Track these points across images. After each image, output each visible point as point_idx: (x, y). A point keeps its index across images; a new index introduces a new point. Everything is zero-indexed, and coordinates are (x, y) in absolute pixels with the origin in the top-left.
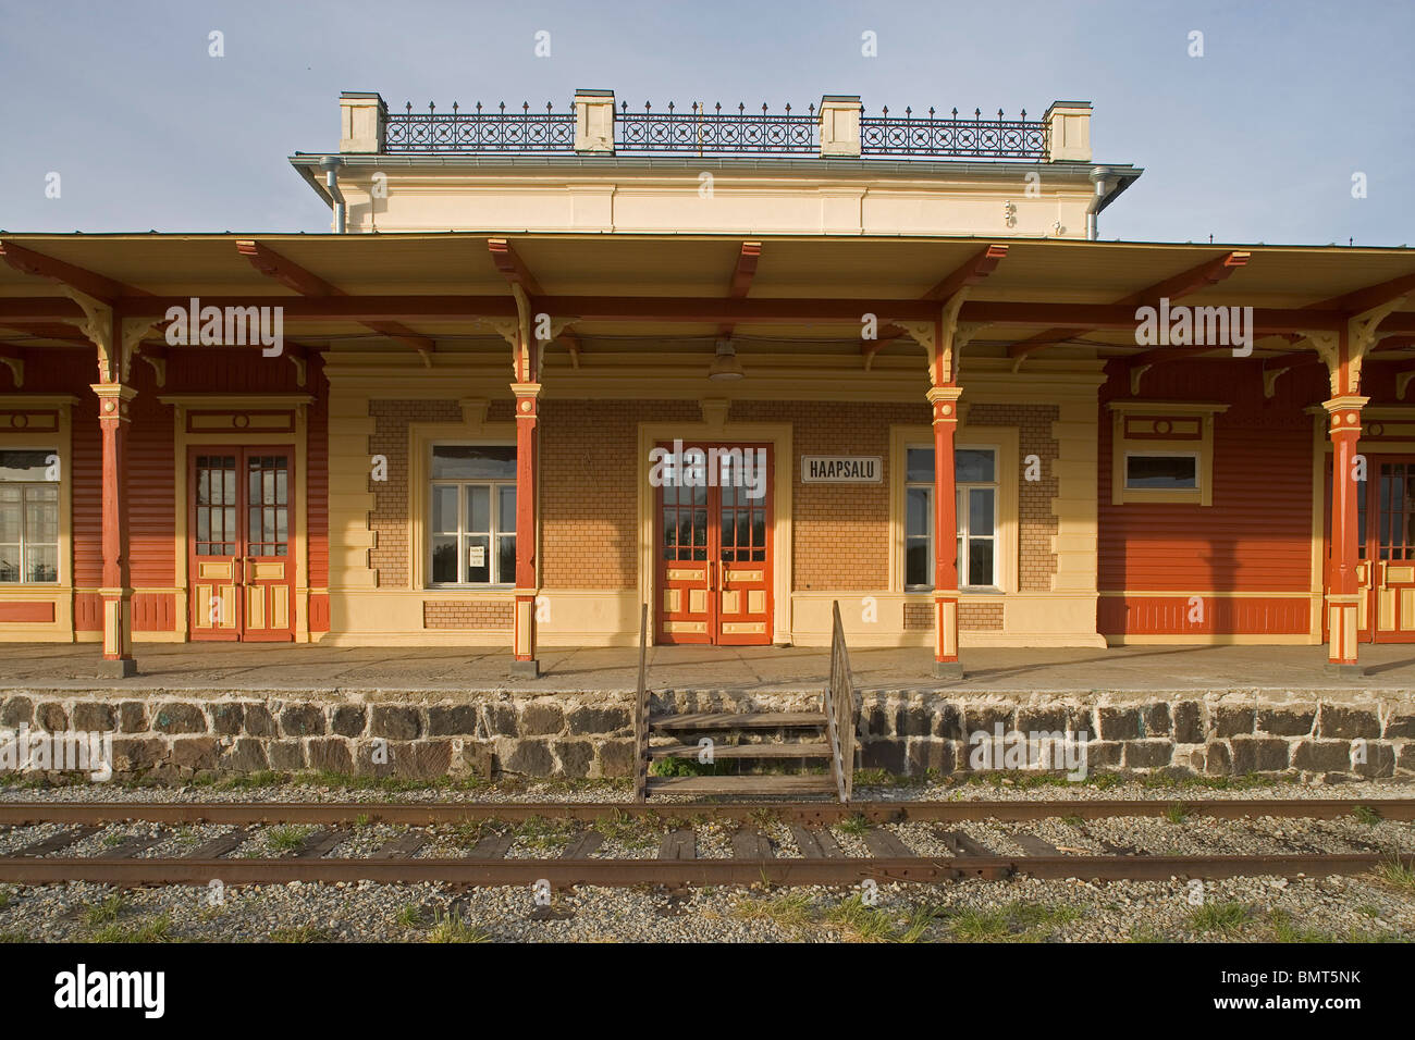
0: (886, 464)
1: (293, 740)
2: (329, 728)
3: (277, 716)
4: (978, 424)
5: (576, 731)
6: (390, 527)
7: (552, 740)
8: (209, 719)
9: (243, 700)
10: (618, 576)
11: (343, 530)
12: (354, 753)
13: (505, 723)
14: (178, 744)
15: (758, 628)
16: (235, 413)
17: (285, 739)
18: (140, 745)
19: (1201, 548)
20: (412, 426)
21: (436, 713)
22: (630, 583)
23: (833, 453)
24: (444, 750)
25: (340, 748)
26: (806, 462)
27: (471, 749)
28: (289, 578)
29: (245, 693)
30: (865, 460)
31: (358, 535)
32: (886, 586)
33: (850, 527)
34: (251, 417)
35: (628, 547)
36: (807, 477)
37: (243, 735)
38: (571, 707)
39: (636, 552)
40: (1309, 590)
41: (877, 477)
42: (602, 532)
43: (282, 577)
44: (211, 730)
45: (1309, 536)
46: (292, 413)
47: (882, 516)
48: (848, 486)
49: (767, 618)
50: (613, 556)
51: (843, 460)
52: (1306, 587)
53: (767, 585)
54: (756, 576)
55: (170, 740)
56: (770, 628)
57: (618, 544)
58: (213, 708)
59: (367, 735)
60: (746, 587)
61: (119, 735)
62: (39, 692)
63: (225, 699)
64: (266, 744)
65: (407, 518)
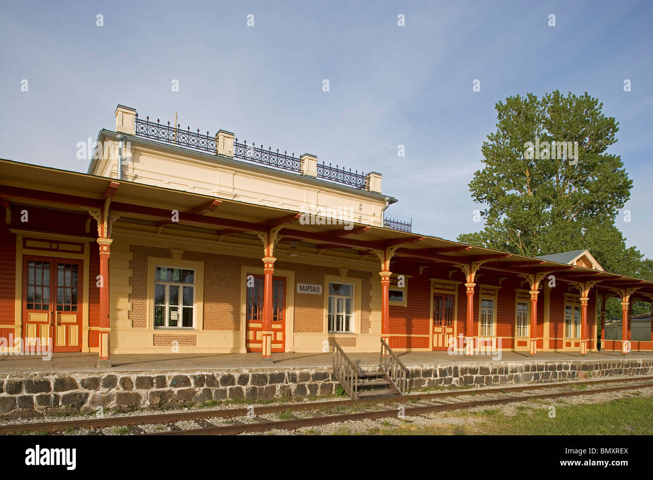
0: (323, 288)
1: (223, 388)
2: (236, 383)
3: (218, 379)
4: (350, 276)
5: (314, 380)
6: (139, 301)
7: (307, 383)
8: (192, 381)
9: (205, 373)
10: (232, 325)
11: (116, 302)
12: (245, 391)
13: (293, 378)
14: (179, 391)
15: (280, 346)
16: (52, 242)
17: (221, 387)
18: (164, 392)
19: (403, 321)
20: (149, 258)
21: (272, 376)
22: (237, 328)
23: (306, 282)
24: (274, 388)
25: (240, 389)
26: (299, 285)
27: (283, 388)
28: (79, 322)
29: (205, 371)
30: (317, 286)
31: (124, 304)
32: (323, 331)
33: (312, 310)
34: (59, 244)
35: (237, 314)
36: (299, 291)
37: (205, 386)
38: (312, 372)
39: (239, 316)
40: (429, 334)
41: (320, 292)
42: (227, 307)
43: (75, 321)
44: (193, 385)
45: (429, 318)
46: (82, 245)
47: (322, 307)
48: (312, 295)
49: (283, 342)
50: (230, 317)
51: (310, 286)
52: (428, 333)
53: (283, 330)
54: (279, 326)
55: (175, 390)
56: (284, 346)
57: (233, 313)
58: (194, 377)
59: (249, 385)
60: (276, 331)
61: (154, 389)
62: (121, 372)
63: (198, 373)
64: (213, 390)
65: (146, 298)
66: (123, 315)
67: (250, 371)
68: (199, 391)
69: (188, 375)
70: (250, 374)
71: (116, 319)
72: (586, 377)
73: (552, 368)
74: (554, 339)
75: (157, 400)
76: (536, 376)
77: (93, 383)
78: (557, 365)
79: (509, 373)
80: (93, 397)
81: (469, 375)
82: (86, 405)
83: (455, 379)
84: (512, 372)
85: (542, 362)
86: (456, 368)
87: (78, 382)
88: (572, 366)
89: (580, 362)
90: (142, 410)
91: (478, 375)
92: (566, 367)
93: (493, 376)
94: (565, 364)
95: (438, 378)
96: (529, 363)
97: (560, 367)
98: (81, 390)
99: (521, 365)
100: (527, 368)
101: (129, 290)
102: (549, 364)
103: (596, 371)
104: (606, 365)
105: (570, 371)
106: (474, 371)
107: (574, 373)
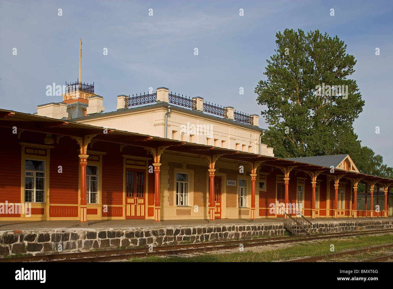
0: (237, 182)
2: (261, 229)
3: (257, 228)
4: (247, 175)
6: (171, 192)
7: (277, 230)
8: (251, 228)
9: (254, 225)
10: (203, 204)
11: (163, 193)
12: (263, 233)
13: (274, 228)
14: (248, 232)
15: (219, 215)
16: (135, 160)
17: (258, 231)
18: (245, 233)
19: (265, 200)
20: (175, 169)
21: (269, 226)
22: (205, 206)
23: (230, 180)
24: (269, 231)
25: (261, 231)
26: (228, 181)
30: (231, 181)
31: (166, 193)
32: (236, 206)
33: (232, 195)
34: (138, 162)
35: (205, 198)
36: (228, 185)
39: (206, 199)
41: (236, 185)
42: (201, 194)
43: (143, 203)
45: (275, 198)
46: (145, 162)
47: (236, 193)
48: (232, 186)
49: (220, 213)
50: (202, 200)
53: (220, 206)
54: (219, 204)
55: (247, 232)
56: (221, 215)
57: (203, 197)
58: (251, 227)
59: (264, 230)
60: (217, 206)
61: (243, 231)
62: (236, 225)
63: (252, 225)
64: (255, 232)
65: (174, 190)
66: (166, 199)
67: (264, 225)
68: (252, 232)
69: (250, 226)
70: (264, 226)
71: (163, 201)
72: (360, 229)
73: (348, 225)
74: (347, 210)
75: (243, 236)
76: (343, 228)
77: (230, 229)
78: (350, 223)
79: (334, 227)
80: (229, 234)
81: (321, 227)
82: (228, 237)
83: (317, 229)
84: (335, 226)
85: (344, 222)
86: (317, 224)
87: (227, 228)
88: (355, 224)
89: (358, 222)
90: (240, 239)
91: (324, 228)
92: (353, 225)
93: (328, 228)
94: (353, 222)
95: (313, 228)
96: (340, 222)
97: (351, 224)
98: (227, 231)
99: (338, 223)
100: (340, 225)
101: (168, 186)
102: (347, 223)
103: (364, 227)
104: (367, 223)
105: (354, 226)
106: (323, 226)
107: (356, 227)
